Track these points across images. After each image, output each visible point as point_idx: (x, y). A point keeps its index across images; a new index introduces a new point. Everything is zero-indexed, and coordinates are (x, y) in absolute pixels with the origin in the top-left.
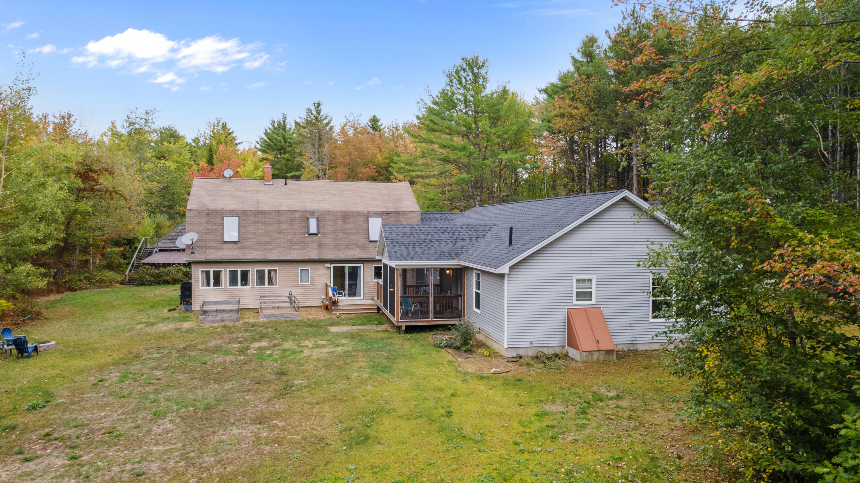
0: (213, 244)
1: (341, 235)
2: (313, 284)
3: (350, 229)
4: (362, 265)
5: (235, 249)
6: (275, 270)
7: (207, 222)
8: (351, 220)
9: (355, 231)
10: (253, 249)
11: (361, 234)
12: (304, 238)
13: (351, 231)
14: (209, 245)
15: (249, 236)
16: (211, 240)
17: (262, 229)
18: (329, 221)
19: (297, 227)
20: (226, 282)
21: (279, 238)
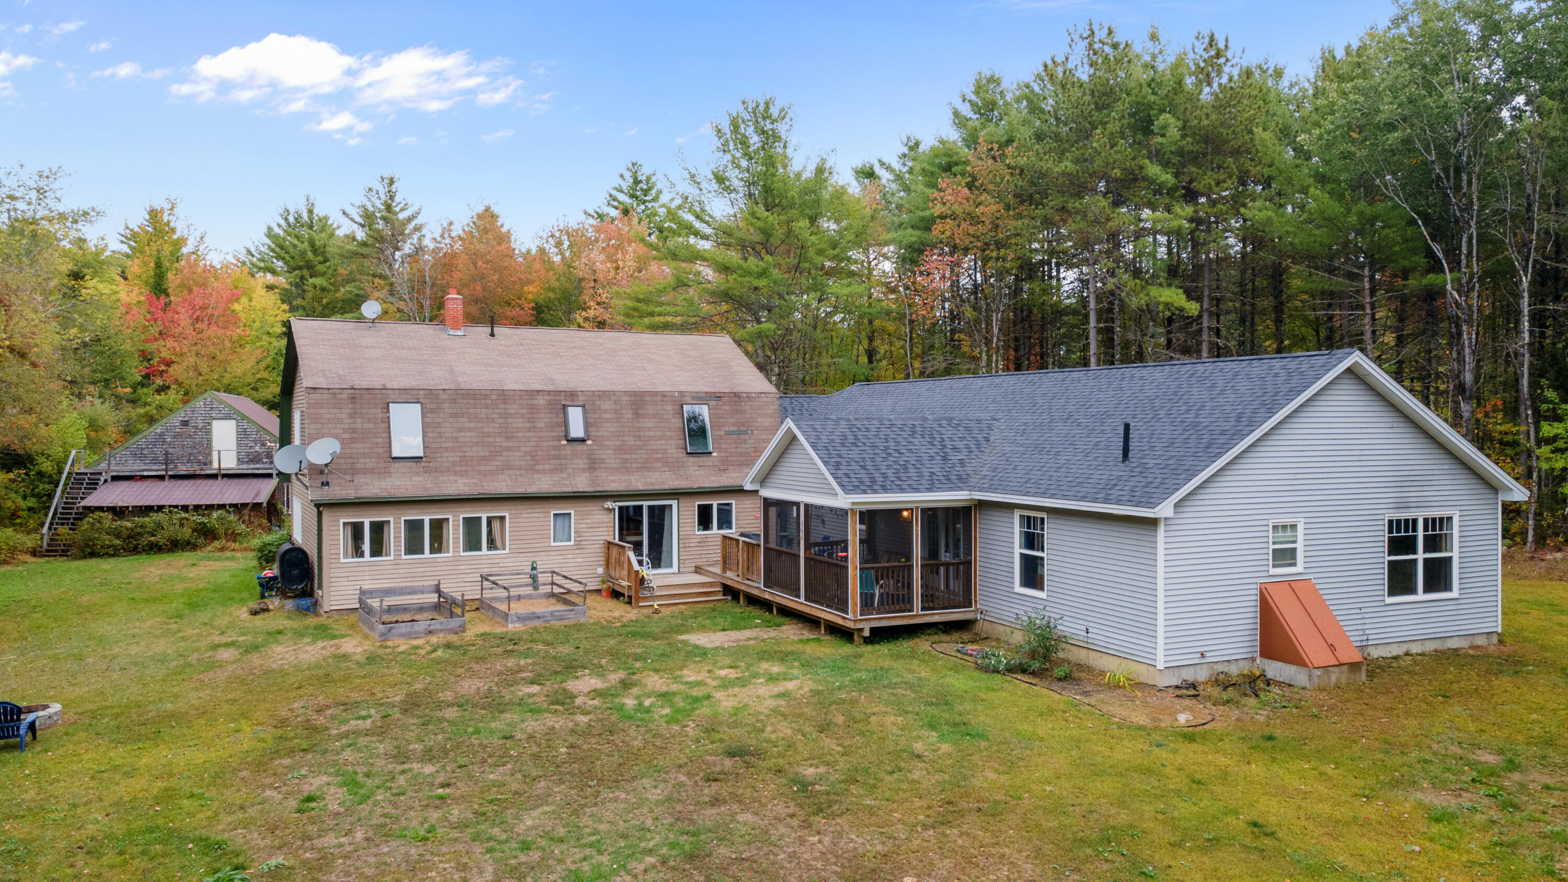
0: (370, 463)
1: (631, 441)
2: (578, 546)
3: (649, 429)
4: (674, 503)
5: (417, 474)
6: (502, 519)
7: (352, 416)
8: (650, 410)
9: (658, 434)
10: (456, 473)
11: (670, 438)
12: (559, 448)
13: (651, 434)
14: (359, 466)
15: (444, 445)
16: (364, 455)
17: (470, 430)
18: (606, 411)
19: (542, 425)
20: (397, 546)
21: (508, 449)
